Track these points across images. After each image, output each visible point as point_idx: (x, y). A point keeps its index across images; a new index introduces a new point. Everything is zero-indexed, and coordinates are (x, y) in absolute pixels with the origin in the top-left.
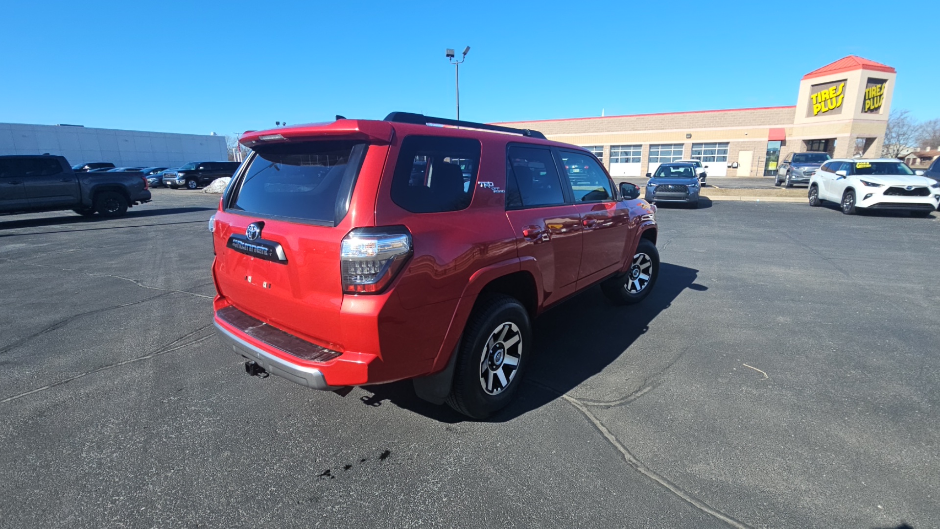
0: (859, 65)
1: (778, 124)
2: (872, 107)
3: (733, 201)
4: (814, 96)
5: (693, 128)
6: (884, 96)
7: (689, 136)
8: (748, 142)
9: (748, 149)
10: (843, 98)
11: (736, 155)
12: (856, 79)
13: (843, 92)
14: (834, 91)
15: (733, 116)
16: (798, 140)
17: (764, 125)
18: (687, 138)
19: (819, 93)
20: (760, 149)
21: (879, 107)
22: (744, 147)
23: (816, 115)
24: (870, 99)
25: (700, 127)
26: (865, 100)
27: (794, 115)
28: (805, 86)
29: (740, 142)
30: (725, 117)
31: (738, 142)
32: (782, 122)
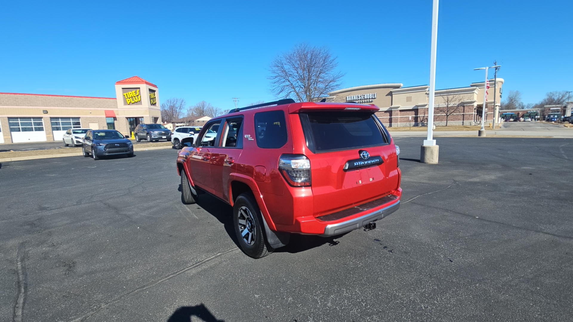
0: (143, 82)
1: (109, 108)
2: (154, 103)
3: (142, 151)
4: (125, 94)
5: (47, 106)
6: (156, 98)
7: (46, 112)
8: (93, 117)
9: (94, 122)
10: (140, 97)
11: (87, 126)
12: (144, 89)
13: (140, 94)
14: (135, 93)
15: (78, 101)
16: (123, 117)
17: (101, 108)
18: (44, 113)
19: (127, 93)
20: (102, 122)
21: (156, 103)
22: (91, 121)
23: (129, 104)
24: (152, 99)
25: (53, 106)
26: (150, 99)
27: (117, 104)
28: (119, 88)
29: (87, 117)
30: (72, 101)
31: (87, 118)
32: (111, 107)
